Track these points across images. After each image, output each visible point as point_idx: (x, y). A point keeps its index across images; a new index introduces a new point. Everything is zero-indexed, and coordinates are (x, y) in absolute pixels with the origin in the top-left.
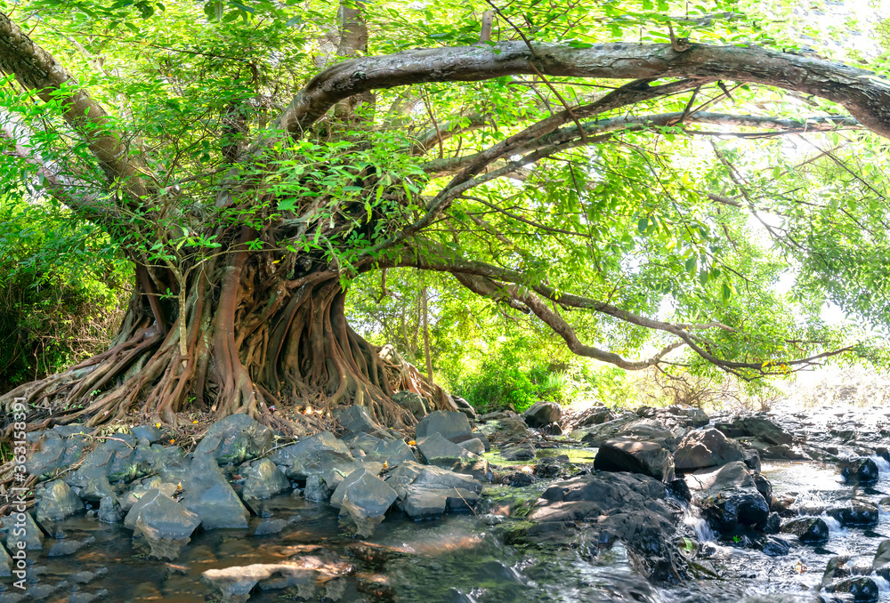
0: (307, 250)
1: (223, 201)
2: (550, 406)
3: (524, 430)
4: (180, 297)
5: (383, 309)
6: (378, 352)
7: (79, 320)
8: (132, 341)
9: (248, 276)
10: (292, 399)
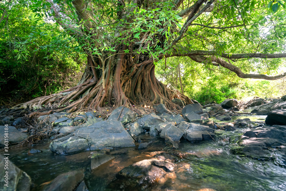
0: (143, 53)
1: (117, 35)
2: (232, 100)
3: (222, 110)
4: (102, 68)
5: (166, 73)
6: (166, 86)
7: (65, 75)
8: (85, 83)
9: (124, 62)
10: (140, 103)
